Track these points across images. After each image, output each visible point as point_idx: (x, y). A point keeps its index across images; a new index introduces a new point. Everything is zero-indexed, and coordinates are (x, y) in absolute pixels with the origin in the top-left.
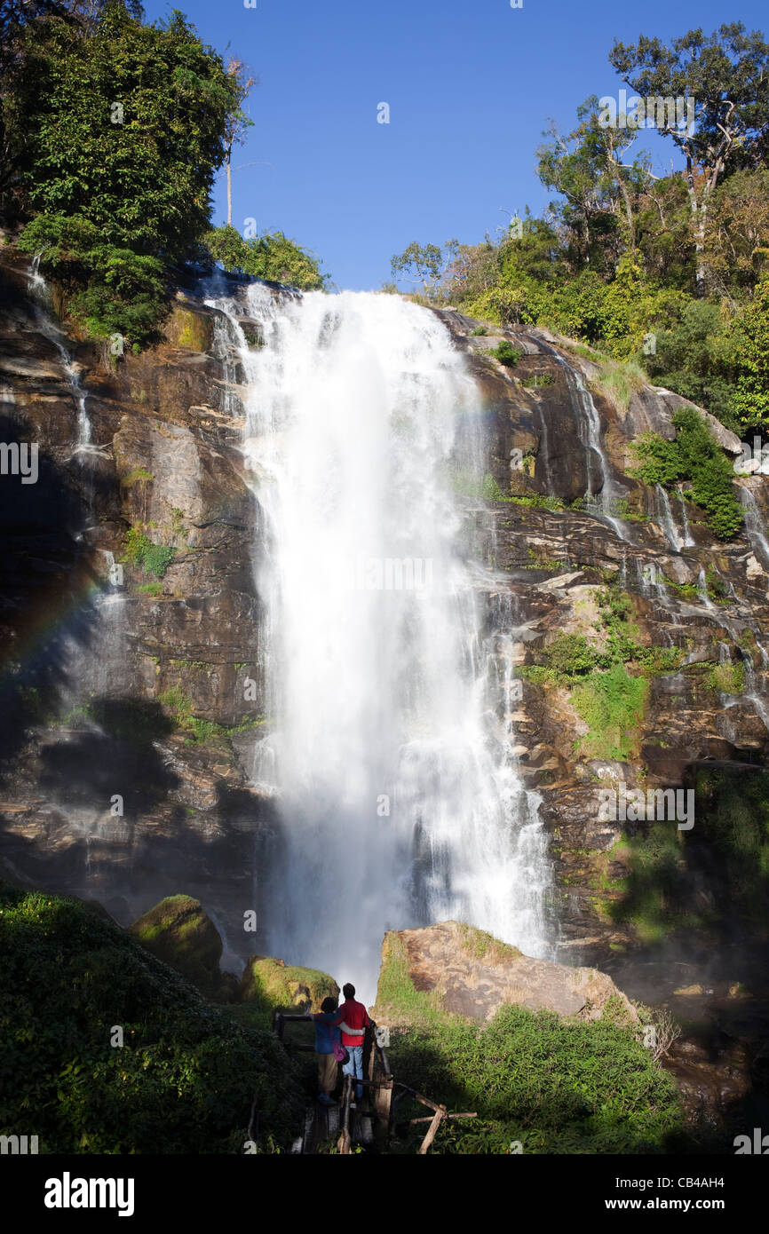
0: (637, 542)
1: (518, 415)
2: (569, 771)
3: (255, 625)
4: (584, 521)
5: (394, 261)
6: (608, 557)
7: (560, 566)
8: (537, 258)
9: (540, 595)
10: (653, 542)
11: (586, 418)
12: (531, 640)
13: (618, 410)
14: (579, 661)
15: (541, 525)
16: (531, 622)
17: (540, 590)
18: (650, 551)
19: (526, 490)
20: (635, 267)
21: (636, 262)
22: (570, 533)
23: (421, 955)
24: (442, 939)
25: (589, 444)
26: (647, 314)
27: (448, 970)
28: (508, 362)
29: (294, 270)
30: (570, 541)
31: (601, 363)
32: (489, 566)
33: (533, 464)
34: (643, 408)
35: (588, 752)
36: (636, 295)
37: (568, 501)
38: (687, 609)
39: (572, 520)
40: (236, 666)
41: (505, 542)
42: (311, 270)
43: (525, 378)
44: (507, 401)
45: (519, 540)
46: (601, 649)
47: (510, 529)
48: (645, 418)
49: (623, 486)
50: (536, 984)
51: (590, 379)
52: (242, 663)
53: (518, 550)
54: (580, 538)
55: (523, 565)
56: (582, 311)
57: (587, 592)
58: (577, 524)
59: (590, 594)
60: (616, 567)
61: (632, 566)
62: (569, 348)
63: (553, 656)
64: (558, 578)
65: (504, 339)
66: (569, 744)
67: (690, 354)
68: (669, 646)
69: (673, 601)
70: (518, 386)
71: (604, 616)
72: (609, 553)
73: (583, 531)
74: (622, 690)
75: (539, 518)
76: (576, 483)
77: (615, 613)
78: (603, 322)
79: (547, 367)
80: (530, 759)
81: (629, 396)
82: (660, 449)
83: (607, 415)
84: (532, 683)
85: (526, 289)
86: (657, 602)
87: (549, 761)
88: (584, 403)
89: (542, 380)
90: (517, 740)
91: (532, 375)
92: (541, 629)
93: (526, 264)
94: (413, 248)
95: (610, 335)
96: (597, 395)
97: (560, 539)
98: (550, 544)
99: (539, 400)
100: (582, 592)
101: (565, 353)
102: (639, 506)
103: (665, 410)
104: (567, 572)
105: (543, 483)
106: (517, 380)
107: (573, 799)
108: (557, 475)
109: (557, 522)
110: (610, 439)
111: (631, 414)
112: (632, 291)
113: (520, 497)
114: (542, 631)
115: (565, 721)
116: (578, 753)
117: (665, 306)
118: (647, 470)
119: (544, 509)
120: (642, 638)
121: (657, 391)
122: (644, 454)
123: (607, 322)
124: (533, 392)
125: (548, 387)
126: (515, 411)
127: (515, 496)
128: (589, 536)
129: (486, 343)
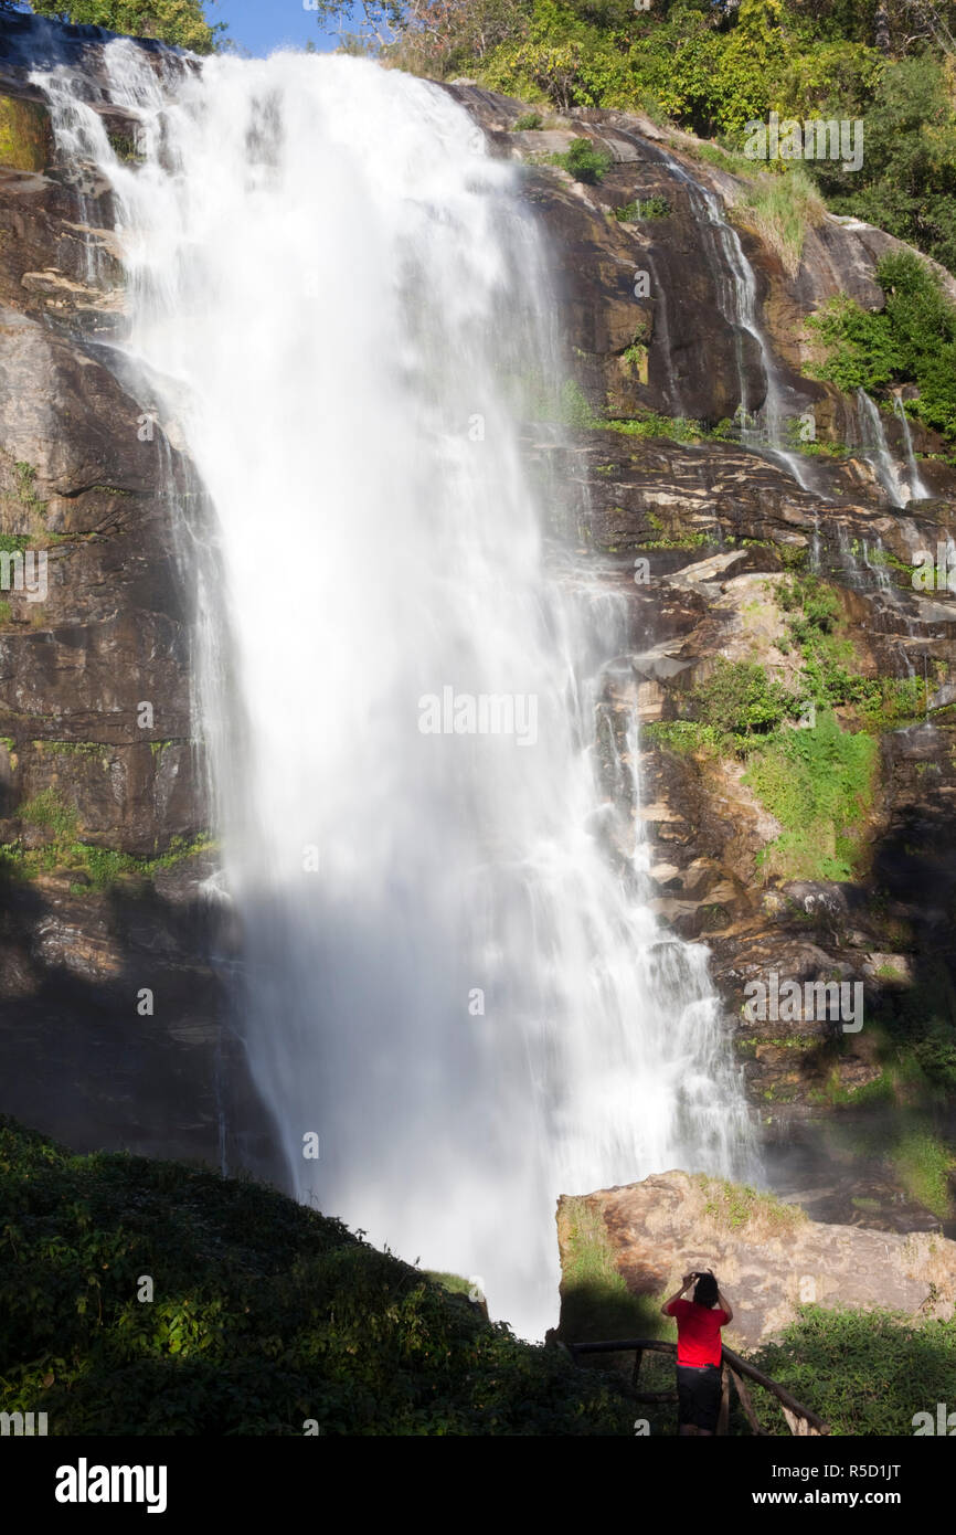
0: (831, 494)
1: (613, 273)
2: (754, 904)
3: (184, 671)
4: (741, 459)
6: (787, 523)
7: (705, 542)
9: (675, 595)
10: (859, 493)
11: (730, 274)
12: (672, 675)
13: (784, 259)
14: (756, 709)
15: (666, 470)
16: (665, 644)
17: (675, 586)
18: (859, 509)
19: (634, 407)
20: (772, 2)
22: (718, 482)
23: (632, 1234)
24: (666, 1202)
26: (804, 85)
27: (684, 1255)
28: (586, 176)
29: (166, 17)
30: (719, 497)
31: (744, 175)
32: (579, 547)
33: (645, 359)
34: (825, 253)
35: (783, 869)
36: (775, 53)
37: (709, 424)
38: (930, 609)
39: (719, 458)
40: (154, 747)
41: (607, 502)
42: (197, 17)
43: (620, 203)
44: (591, 246)
45: (632, 496)
46: (793, 686)
47: (611, 479)
48: (830, 272)
49: (802, 396)
50: (841, 1267)
51: (733, 205)
52: (163, 742)
53: (631, 516)
54: (736, 490)
55: (641, 543)
56: (682, 82)
57: (759, 586)
58: (728, 465)
59: (767, 588)
60: (802, 541)
61: (829, 535)
62: (687, 149)
63: (711, 703)
64: (704, 563)
65: (573, 135)
66: (748, 857)
67: (896, 156)
68: (906, 676)
69: (903, 597)
70: (609, 220)
71: (793, 627)
72: (787, 515)
73: (741, 477)
74: (830, 758)
75: (662, 458)
76: (721, 392)
77: (812, 621)
79: (656, 185)
80: (684, 886)
81: (800, 236)
82: (860, 328)
83: (767, 267)
84: (675, 753)
85: (579, 45)
86: (878, 600)
87: (718, 888)
88: (726, 250)
89: (650, 209)
90: (657, 854)
91: (630, 200)
92: (687, 656)
95: (731, 126)
96: (747, 233)
97: (702, 493)
98: (685, 502)
99: (647, 243)
100: (751, 586)
101: (681, 158)
102: (831, 429)
103: (864, 258)
104: (716, 552)
105: (664, 394)
106: (607, 208)
107: (768, 951)
108: (686, 379)
109: (694, 463)
110: (772, 311)
111: (808, 266)
112: (767, 45)
113: (625, 420)
114: (688, 658)
115: (739, 816)
116: (765, 872)
117: (834, 71)
118: (841, 364)
119: (668, 440)
120: (861, 664)
121: (843, 224)
122: (832, 336)
123: (726, 101)
124: (635, 229)
125: (661, 220)
126: (609, 265)
127: (616, 419)
128: (751, 487)
129: (543, 142)
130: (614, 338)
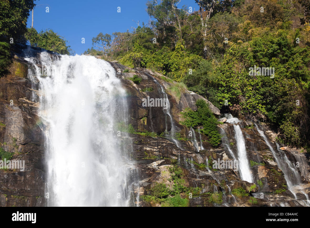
0: (184, 148)
3: (44, 182)
4: (165, 141)
5: (93, 40)
6: (173, 154)
7: (156, 158)
8: (147, 41)
9: (149, 169)
10: (190, 148)
12: (146, 186)
13: (176, 100)
14: (163, 193)
15: (149, 143)
16: (146, 179)
17: (149, 167)
18: (188, 152)
19: (143, 129)
20: (182, 46)
21: (182, 44)
22: (160, 145)
25: (166, 112)
26: (186, 63)
28: (136, 82)
29: (57, 45)
30: (160, 149)
31: (170, 82)
32: (130, 158)
33: (146, 120)
34: (185, 99)
36: (182, 56)
37: (159, 134)
38: (202, 173)
39: (160, 140)
40: (36, 198)
41: (136, 149)
42: (63, 45)
43: (143, 88)
44: (136, 97)
46: (171, 189)
47: (138, 144)
48: (186, 103)
49: (178, 128)
51: (166, 89)
52: (39, 196)
53: (141, 152)
54: (163, 147)
55: (143, 158)
56: (163, 61)
57: (166, 168)
58: (162, 142)
59: (167, 168)
60: (176, 158)
61: (182, 157)
62: (159, 77)
63: (154, 192)
64: (156, 162)
65: (135, 74)
67: (202, 79)
68: (196, 187)
69: (196, 170)
70: (140, 91)
71: (172, 176)
72: (174, 153)
73: (164, 145)
74: (179, 204)
75: (148, 140)
76: (162, 127)
77: (176, 175)
78: (171, 65)
79: (151, 84)
81: (180, 95)
82: (192, 114)
83: (173, 102)
84: (146, 202)
85: (143, 53)
86: (191, 171)
89: (149, 89)
91: (145, 87)
92: (149, 182)
93: (143, 43)
94: (101, 35)
95: (173, 70)
96: (169, 95)
97: (156, 148)
98: (152, 149)
99: (148, 96)
100: (164, 167)
101: (157, 79)
102: (184, 135)
103: (193, 100)
104: (158, 160)
105: (150, 127)
106: (140, 89)
108: (155, 124)
109: (155, 141)
110: (173, 111)
111: (181, 102)
112: (181, 54)
113: (141, 132)
114: (150, 182)
117: (193, 61)
118: (187, 122)
119: (150, 136)
120: (186, 184)
121: (190, 93)
122: (186, 116)
123: (172, 65)
124: (146, 93)
125: (151, 92)
126: (139, 101)
127: (139, 132)
128: (166, 147)
129: (129, 75)
130: (140, 116)
